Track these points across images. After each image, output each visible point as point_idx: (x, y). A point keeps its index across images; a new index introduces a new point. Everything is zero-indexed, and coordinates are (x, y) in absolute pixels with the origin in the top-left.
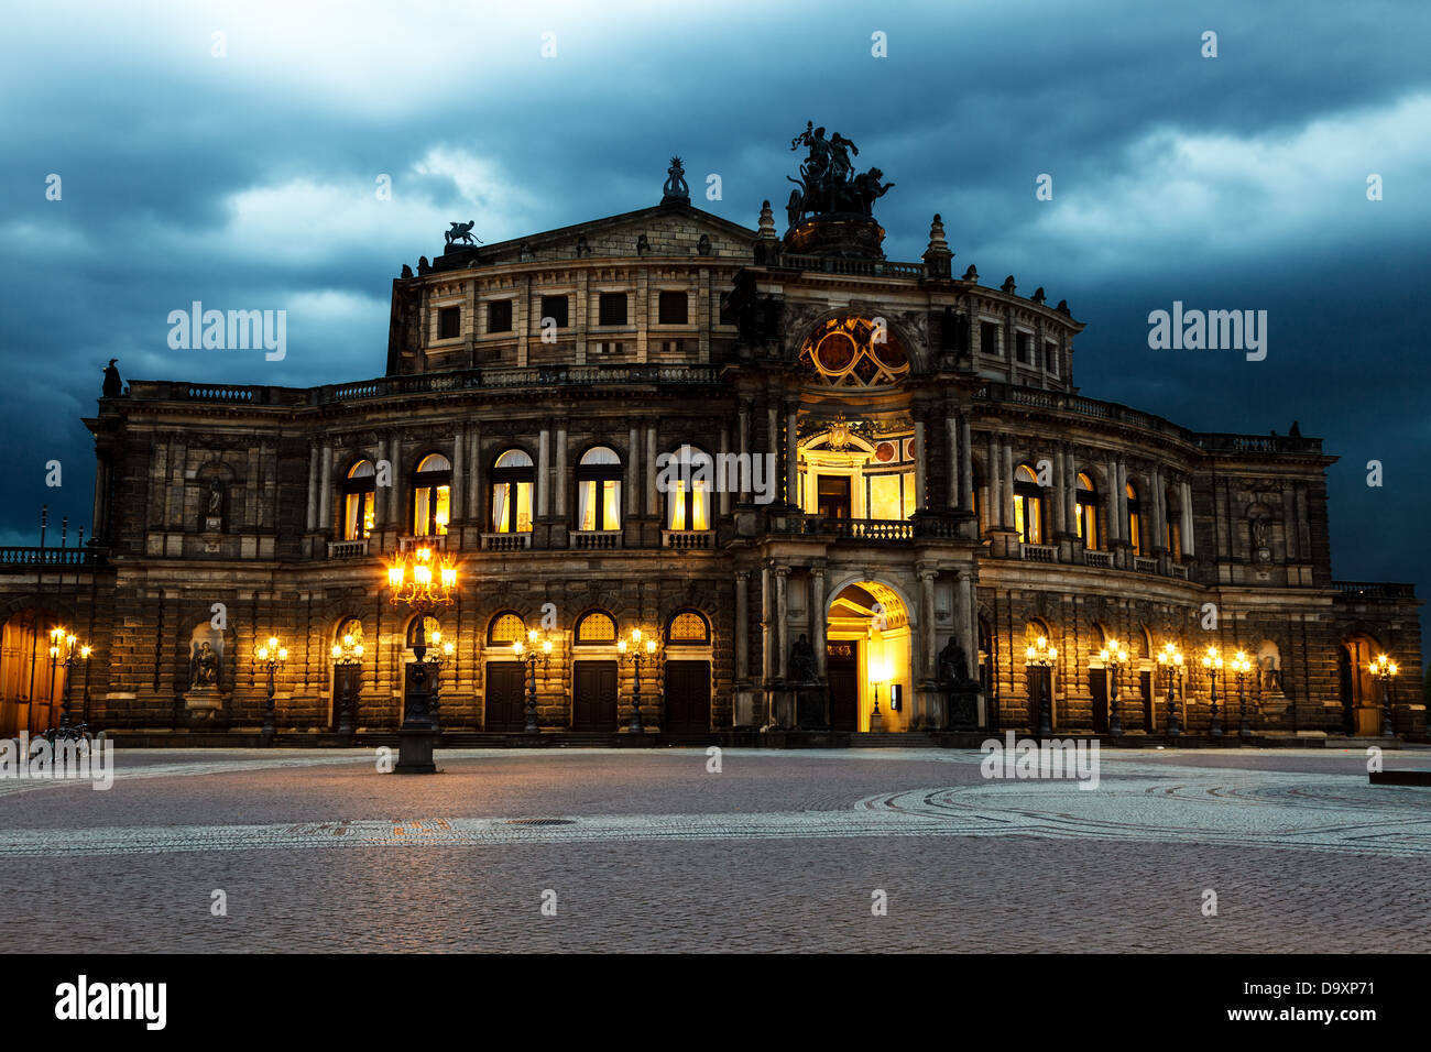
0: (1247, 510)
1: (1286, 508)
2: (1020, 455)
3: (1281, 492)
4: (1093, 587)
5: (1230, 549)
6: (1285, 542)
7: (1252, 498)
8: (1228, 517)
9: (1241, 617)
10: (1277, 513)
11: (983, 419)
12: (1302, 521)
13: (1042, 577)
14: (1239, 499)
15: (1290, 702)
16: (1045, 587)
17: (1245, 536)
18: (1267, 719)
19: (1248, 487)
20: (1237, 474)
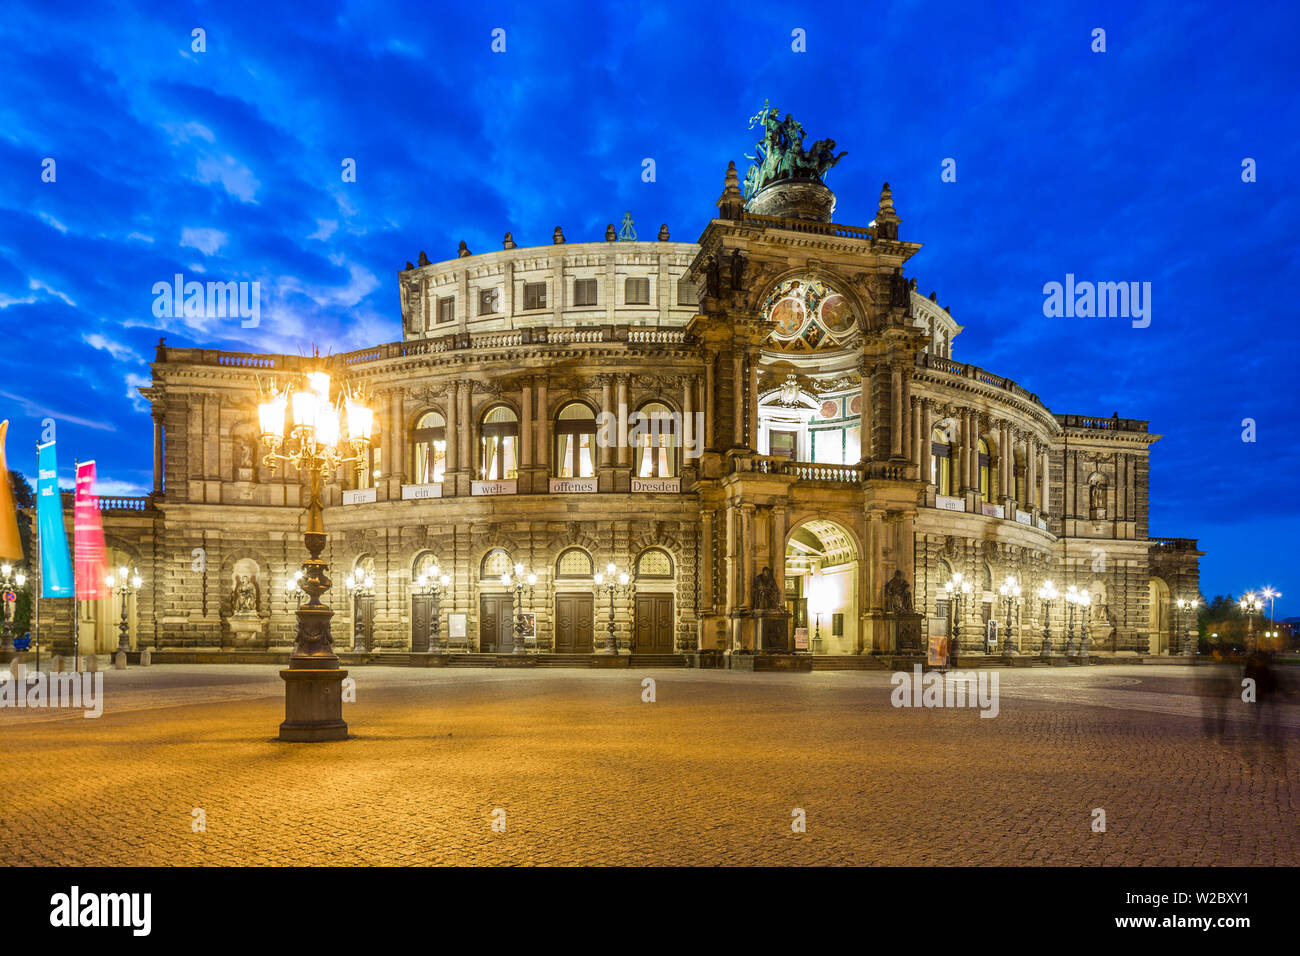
0: (1089, 477)
1: (1119, 476)
3: (1116, 463)
5: (1075, 508)
6: (1116, 503)
7: (1093, 468)
8: (1075, 483)
10: (1112, 481)
12: (1131, 487)
13: (951, 524)
14: (1084, 468)
15: (1112, 629)
16: (954, 533)
18: (1094, 643)
19: (1092, 459)
20: (1084, 448)
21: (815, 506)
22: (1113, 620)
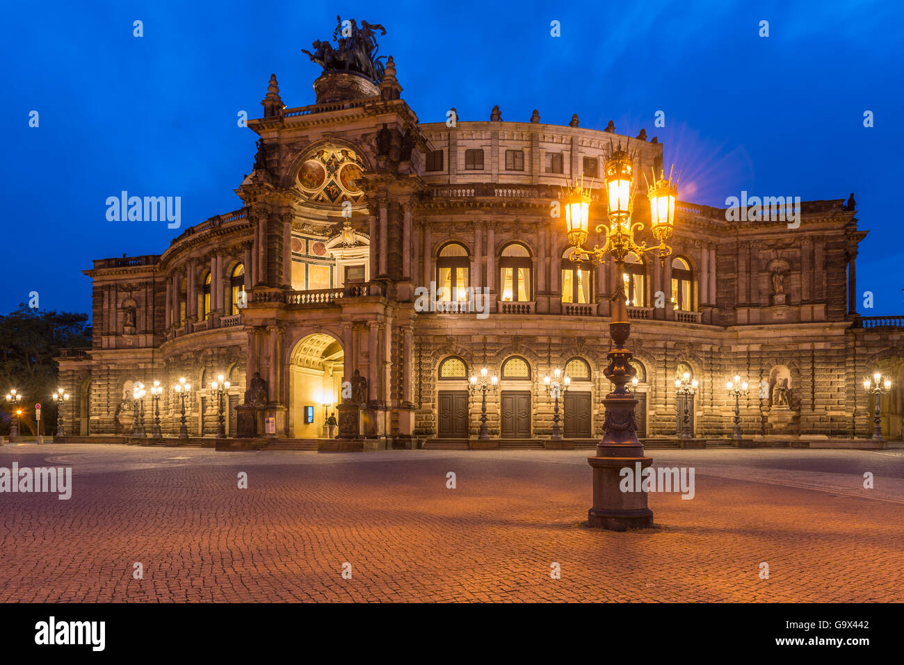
0: (768, 264)
1: (804, 260)
2: (506, 236)
3: (800, 247)
4: (569, 330)
5: (749, 296)
6: (801, 288)
7: (773, 255)
8: (749, 271)
9: (755, 348)
10: (796, 265)
11: (467, 212)
12: (819, 269)
13: (517, 324)
14: (761, 257)
15: (794, 413)
16: (520, 332)
17: (765, 286)
18: (774, 426)
19: (770, 247)
20: (759, 237)
21: (312, 323)
22: (795, 404)
